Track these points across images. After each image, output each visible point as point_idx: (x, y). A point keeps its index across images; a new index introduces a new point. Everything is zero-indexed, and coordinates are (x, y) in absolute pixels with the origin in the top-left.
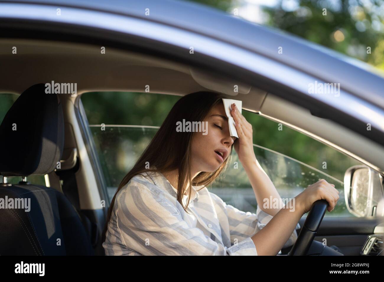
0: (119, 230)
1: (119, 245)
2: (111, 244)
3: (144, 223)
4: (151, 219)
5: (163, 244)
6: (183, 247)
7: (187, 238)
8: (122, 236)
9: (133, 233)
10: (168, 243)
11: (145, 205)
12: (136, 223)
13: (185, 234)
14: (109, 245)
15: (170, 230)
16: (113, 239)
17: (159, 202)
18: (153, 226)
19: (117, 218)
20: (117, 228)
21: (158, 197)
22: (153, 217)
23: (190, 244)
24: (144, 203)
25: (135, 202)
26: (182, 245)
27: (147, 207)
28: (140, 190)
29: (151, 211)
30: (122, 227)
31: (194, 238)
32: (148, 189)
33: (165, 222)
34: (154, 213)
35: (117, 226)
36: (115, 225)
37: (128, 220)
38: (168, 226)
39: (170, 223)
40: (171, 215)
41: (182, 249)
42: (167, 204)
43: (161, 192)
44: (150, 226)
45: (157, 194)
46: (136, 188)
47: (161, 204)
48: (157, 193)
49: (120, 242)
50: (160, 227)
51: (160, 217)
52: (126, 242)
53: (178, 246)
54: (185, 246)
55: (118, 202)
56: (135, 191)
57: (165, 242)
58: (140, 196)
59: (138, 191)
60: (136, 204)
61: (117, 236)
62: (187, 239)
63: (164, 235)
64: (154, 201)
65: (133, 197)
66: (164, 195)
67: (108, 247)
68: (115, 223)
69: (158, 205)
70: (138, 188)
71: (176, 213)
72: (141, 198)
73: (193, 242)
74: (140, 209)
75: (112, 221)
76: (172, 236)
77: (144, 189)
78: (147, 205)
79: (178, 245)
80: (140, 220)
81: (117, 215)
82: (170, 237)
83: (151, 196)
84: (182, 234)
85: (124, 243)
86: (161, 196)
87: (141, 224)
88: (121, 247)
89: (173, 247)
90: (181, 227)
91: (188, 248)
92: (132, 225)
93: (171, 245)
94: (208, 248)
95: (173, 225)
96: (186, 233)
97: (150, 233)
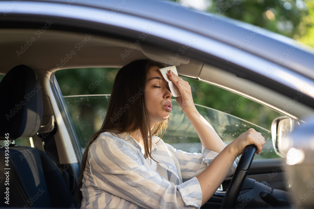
0: (92, 175)
1: (93, 188)
2: (86, 187)
3: (111, 167)
4: (117, 164)
5: (126, 184)
6: (142, 186)
7: (145, 178)
8: (95, 180)
9: (103, 177)
10: (130, 183)
11: (112, 153)
12: (105, 168)
13: (143, 175)
14: (85, 189)
15: (132, 173)
16: (88, 183)
17: (122, 151)
18: (118, 170)
19: (90, 166)
20: (90, 173)
21: (121, 147)
22: (118, 163)
23: (147, 183)
24: (110, 152)
25: (103, 151)
26: (142, 184)
27: (113, 155)
28: (107, 142)
29: (116, 158)
30: (95, 172)
31: (151, 178)
32: (114, 141)
33: (127, 166)
34: (118, 159)
35: (90, 172)
36: (89, 171)
37: (98, 166)
38: (130, 169)
39: (131, 166)
40: (132, 161)
41: (142, 187)
42: (129, 152)
43: (124, 143)
44: (115, 169)
45: (121, 145)
46: (104, 140)
47: (124, 152)
48: (121, 144)
49: (93, 184)
50: (124, 170)
51: (123, 162)
52: (98, 185)
53: (138, 185)
54: (144, 185)
55: (91, 153)
56: (103, 143)
57: (128, 182)
58: (108, 147)
59: (106, 143)
60: (105, 153)
61: (91, 180)
62: (145, 179)
63: (127, 176)
64: (119, 150)
65: (102, 147)
66: (127, 145)
67: (84, 190)
68: (89, 170)
69: (121, 153)
70: (106, 140)
71: (137, 159)
72: (108, 148)
73: (151, 181)
74: (108, 157)
75: (86, 169)
76: (133, 177)
77: (110, 141)
78: (113, 153)
79: (138, 184)
80: (108, 166)
81: (90, 163)
82: (131, 178)
83: (116, 146)
84: (141, 175)
85: (96, 185)
86: (124, 146)
87: (109, 169)
88: (94, 189)
89: (134, 185)
90: (140, 169)
91: (146, 186)
92: (102, 170)
93: (132, 184)
94: (162, 186)
95: (134, 168)
96: (144, 174)
97: (117, 176)
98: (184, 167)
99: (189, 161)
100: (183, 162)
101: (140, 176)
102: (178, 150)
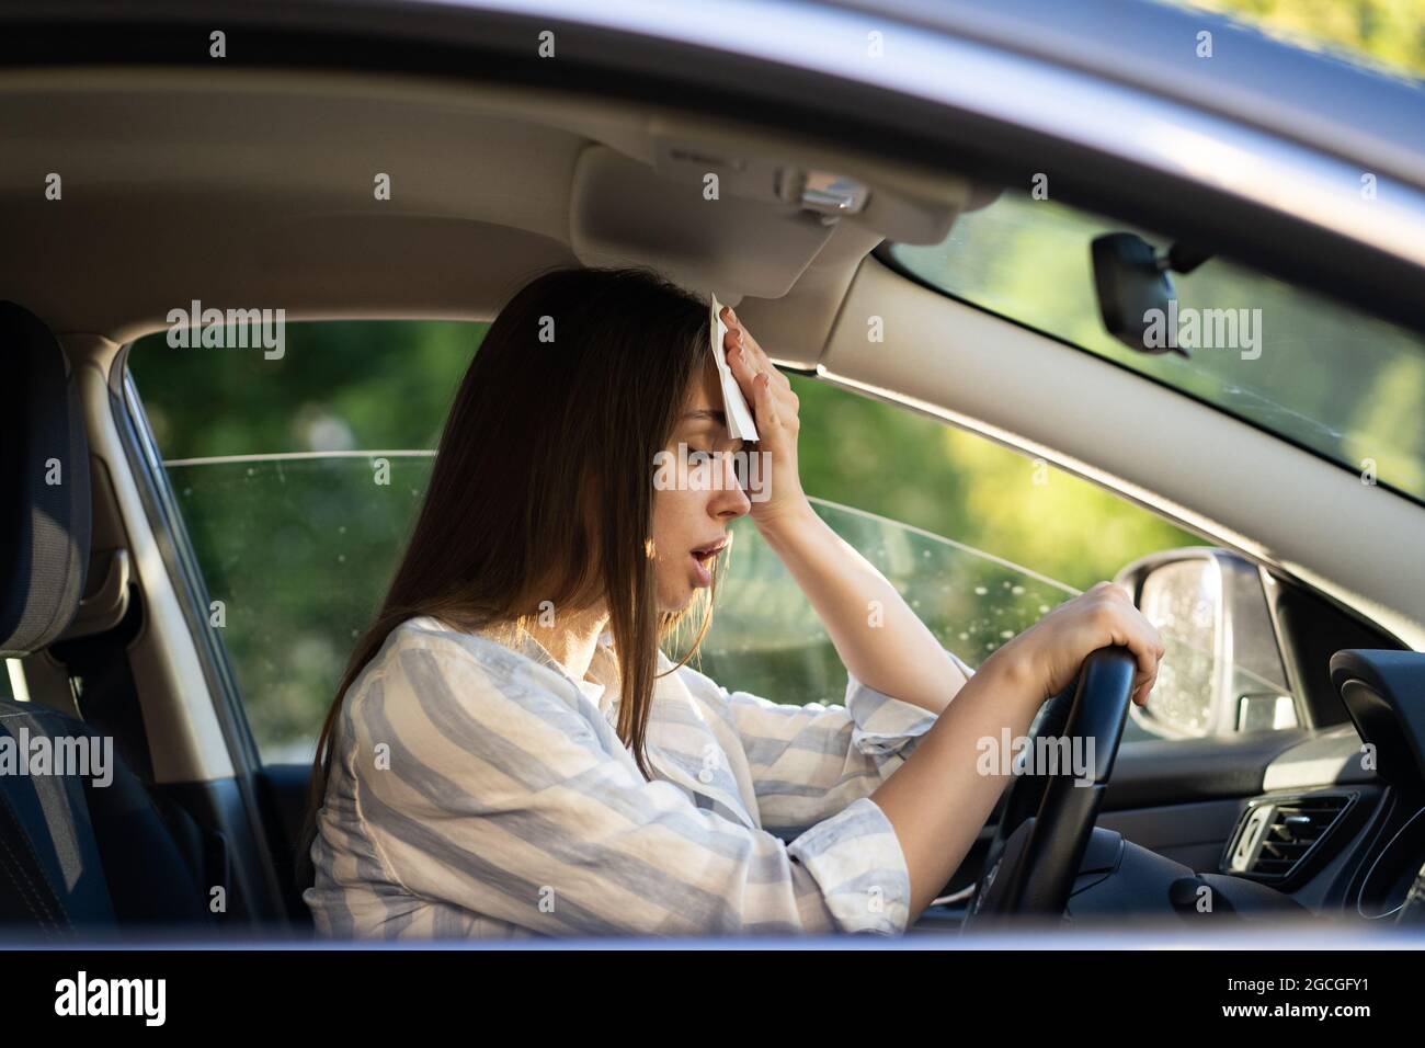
0: (366, 827)
1: (370, 887)
2: (337, 887)
3: (466, 782)
4: (496, 766)
5: (548, 856)
6: (624, 857)
7: (634, 820)
8: (382, 851)
9: (426, 830)
10: (567, 849)
11: (466, 714)
12: (433, 790)
13: (625, 805)
14: (330, 894)
15: (571, 798)
16: (347, 866)
17: (516, 699)
18: (503, 790)
19: (357, 784)
20: (357, 820)
21: (509, 682)
22: (501, 757)
23: (649, 843)
24: (461, 709)
25: (426, 709)
26: (623, 848)
27: (474, 721)
28: (441, 662)
29: (491, 734)
30: (377, 812)
31: (661, 818)
32: (469, 656)
33: (547, 769)
34: (503, 740)
35: (354, 812)
36: (347, 812)
37: (399, 781)
38: (561, 781)
39: (566, 770)
40: (566, 743)
41: (624, 864)
42: (547, 704)
43: (520, 662)
44: (490, 789)
45: (505, 672)
46: (425, 655)
47: (523, 707)
48: (503, 667)
49: (374, 871)
50: (532, 789)
51: (527, 755)
52: (399, 870)
53: (606, 856)
54: (633, 852)
55: (355, 723)
56: (423, 667)
57: (556, 846)
58: (444, 684)
59: (433, 666)
60: (431, 716)
61: (361, 850)
62: (635, 826)
63: (549, 818)
64: (499, 696)
65: (418, 690)
66: (529, 672)
67: (327, 899)
68: (347, 804)
69: (514, 709)
70: (433, 654)
71: (584, 734)
72: (449, 692)
73: (662, 832)
74: (448, 733)
75: (333, 801)
76: (579, 817)
77: (453, 655)
78: (475, 715)
79: (608, 851)
80: (451, 777)
81: (356, 768)
82: (571, 824)
83: (484, 682)
84: (615, 809)
85: (391, 873)
86: (518, 677)
87: (456, 790)
88: (377, 892)
89: (588, 859)
90: (607, 781)
91: (644, 859)
92: (421, 800)
93: (580, 854)
94: (718, 850)
95: (579, 778)
96: (630, 804)
97: (495, 819)
98: (770, 774)
99: (790, 745)
100: (760, 750)
101: (610, 810)
102: (738, 694)
